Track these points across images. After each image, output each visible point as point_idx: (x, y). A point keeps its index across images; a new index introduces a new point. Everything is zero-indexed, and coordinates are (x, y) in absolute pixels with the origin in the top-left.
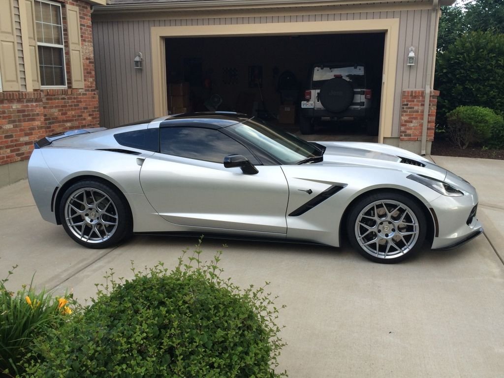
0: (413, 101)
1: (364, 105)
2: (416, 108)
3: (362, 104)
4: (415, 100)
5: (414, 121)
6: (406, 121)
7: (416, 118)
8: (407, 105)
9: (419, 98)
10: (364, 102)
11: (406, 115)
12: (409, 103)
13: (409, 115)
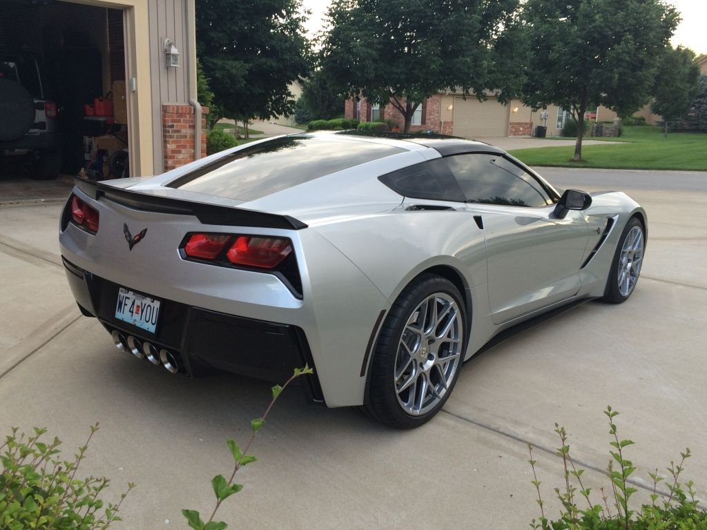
0: (179, 121)
1: (45, 128)
2: (183, 131)
3: (41, 125)
4: (182, 119)
5: (183, 151)
6: (173, 151)
7: (184, 147)
8: (172, 126)
9: (186, 117)
10: (44, 123)
11: (173, 142)
12: (175, 124)
13: (176, 142)
